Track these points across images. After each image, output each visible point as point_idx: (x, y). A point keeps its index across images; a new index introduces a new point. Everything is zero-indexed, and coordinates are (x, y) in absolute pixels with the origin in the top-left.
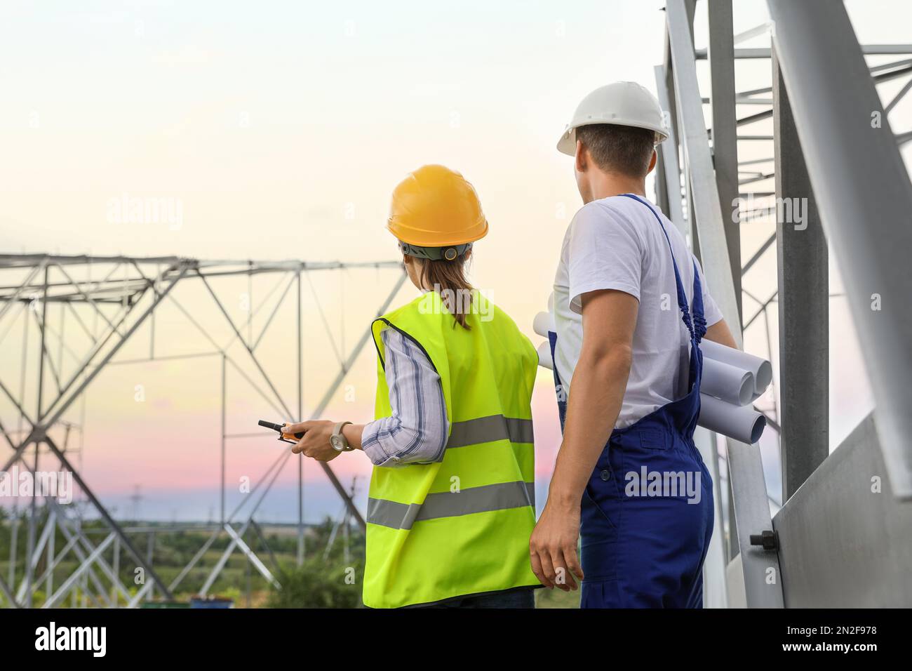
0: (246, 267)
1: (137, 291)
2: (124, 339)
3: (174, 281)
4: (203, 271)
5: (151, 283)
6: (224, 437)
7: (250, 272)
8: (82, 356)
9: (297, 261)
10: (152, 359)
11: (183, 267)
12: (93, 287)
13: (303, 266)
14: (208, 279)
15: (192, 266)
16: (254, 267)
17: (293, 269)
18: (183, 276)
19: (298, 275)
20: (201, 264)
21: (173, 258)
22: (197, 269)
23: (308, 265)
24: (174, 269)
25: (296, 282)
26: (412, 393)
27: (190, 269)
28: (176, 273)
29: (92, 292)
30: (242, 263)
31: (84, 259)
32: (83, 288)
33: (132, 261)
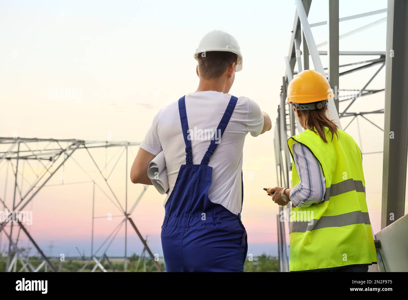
0: (105, 144)
1: (57, 155)
2: (52, 175)
3: (74, 150)
4: (87, 146)
5: (64, 151)
6: (93, 218)
7: (106, 146)
8: (32, 183)
9: (126, 142)
10: (63, 184)
11: (78, 144)
12: (39, 152)
13: (129, 144)
14: (89, 149)
15: (82, 143)
16: (108, 144)
17: (124, 145)
18: (78, 148)
19: (127, 148)
20: (86, 142)
21: (74, 140)
22: (84, 145)
23: (131, 144)
24: (74, 145)
25: (126, 150)
26: (306, 172)
27: (81, 144)
28: (75, 147)
29: (39, 155)
30: (103, 142)
31: (36, 140)
32: (35, 153)
33: (57, 141)
